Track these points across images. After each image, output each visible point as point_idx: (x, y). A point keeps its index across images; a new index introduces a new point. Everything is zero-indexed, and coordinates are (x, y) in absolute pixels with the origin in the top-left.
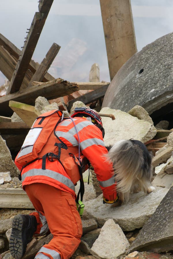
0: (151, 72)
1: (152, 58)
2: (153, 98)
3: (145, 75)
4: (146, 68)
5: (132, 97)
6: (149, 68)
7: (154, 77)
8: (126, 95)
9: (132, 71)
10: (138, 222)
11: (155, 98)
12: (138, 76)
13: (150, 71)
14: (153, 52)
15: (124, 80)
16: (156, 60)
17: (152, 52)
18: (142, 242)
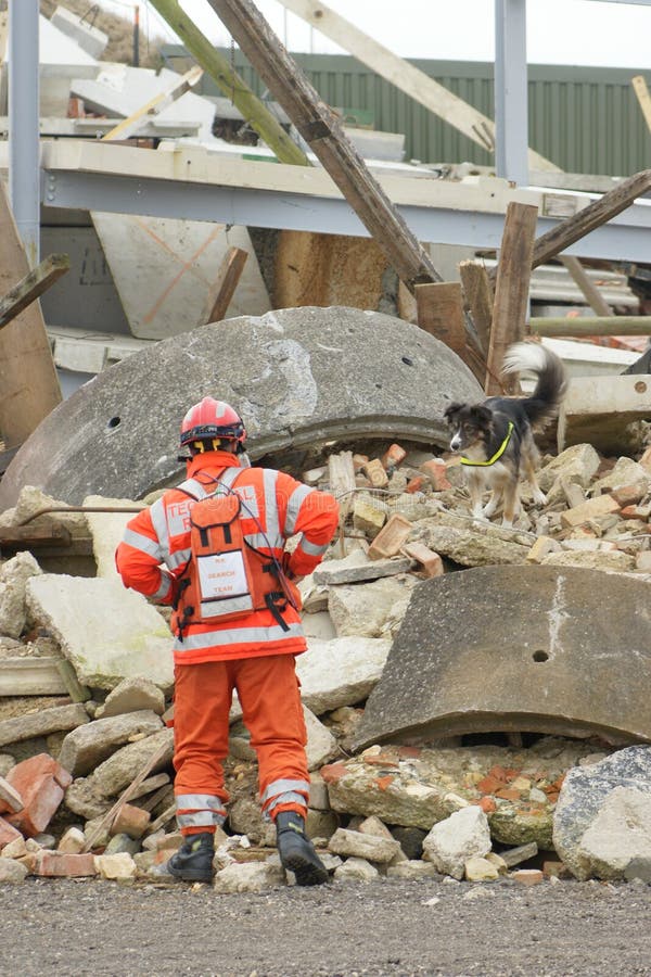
0: (141, 424)
1: (131, 395)
2: (171, 473)
3: (129, 429)
4: (124, 416)
5: (111, 472)
6: (135, 414)
7: (154, 433)
8: (89, 469)
9: (88, 421)
10: (334, 697)
11: (175, 474)
12: (108, 431)
13: (139, 421)
14: (130, 382)
15: (72, 441)
16: (144, 399)
17: (126, 383)
18: (383, 728)
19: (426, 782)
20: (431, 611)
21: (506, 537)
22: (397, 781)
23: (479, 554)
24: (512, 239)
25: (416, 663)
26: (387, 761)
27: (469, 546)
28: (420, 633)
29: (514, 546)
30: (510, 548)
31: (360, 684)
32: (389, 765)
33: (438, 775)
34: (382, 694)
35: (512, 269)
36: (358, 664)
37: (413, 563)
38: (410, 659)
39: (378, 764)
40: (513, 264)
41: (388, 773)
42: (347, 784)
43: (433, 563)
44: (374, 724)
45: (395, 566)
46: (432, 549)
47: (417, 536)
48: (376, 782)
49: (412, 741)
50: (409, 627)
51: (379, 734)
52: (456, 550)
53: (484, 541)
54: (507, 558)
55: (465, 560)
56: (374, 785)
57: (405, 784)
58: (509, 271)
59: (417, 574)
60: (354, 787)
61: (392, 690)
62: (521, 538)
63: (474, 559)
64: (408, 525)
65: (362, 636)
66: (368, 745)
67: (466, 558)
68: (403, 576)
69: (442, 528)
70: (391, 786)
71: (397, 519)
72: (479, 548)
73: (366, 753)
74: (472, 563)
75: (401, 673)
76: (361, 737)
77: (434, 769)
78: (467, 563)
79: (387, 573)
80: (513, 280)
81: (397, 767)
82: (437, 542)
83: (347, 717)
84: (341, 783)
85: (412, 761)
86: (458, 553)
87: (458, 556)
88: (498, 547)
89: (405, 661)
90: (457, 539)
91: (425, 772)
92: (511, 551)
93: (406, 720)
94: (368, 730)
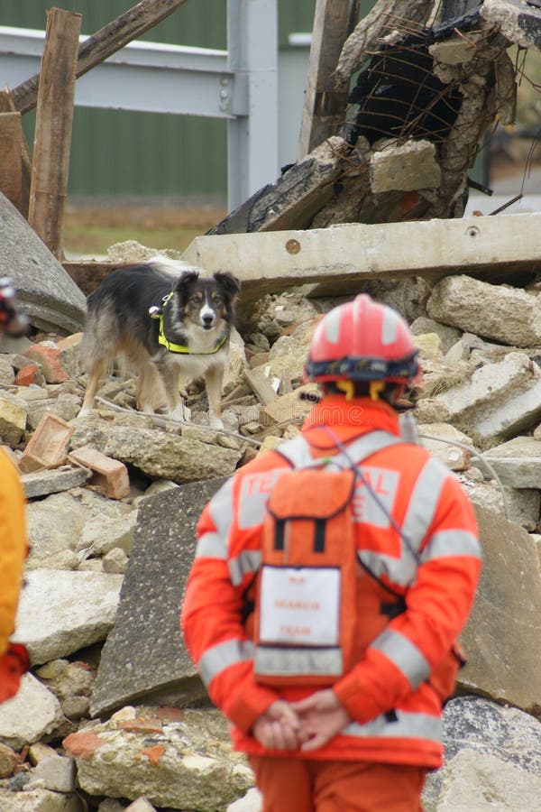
18: (136, 685)
19: (203, 751)
20: (171, 533)
21: (208, 439)
22: (172, 751)
23: (177, 461)
24: (53, 56)
25: (165, 600)
26: (148, 726)
27: (164, 451)
28: (163, 561)
29: (218, 450)
30: (214, 453)
31: (79, 630)
32: (152, 731)
33: (215, 743)
34: (123, 641)
35: (54, 96)
36: (69, 604)
37: (90, 474)
38: (155, 596)
39: (137, 730)
40: (55, 89)
41: (157, 741)
42: (105, 757)
43: (117, 474)
44: (120, 679)
45: (67, 479)
46: (111, 456)
47: (84, 440)
48: (144, 754)
49: (172, 699)
50: (143, 554)
51: (131, 693)
52: (146, 457)
53: (182, 445)
54: (212, 465)
55: (158, 469)
56: (144, 758)
57: (181, 755)
58: (51, 98)
59: (94, 488)
60: (118, 760)
61: (137, 635)
62: (225, 440)
63: (168, 468)
64: (64, 426)
65: (57, 568)
66: (117, 707)
67: (159, 466)
68: (78, 491)
69: (122, 429)
70: (165, 758)
71: (50, 418)
72: (176, 453)
73: (117, 716)
74: (167, 473)
75: (146, 614)
76: (104, 696)
77: (207, 734)
78: (160, 472)
79: (59, 488)
80: (55, 110)
81: (161, 733)
82: (118, 447)
83: (63, 673)
84: (98, 757)
85: (176, 725)
86: (150, 460)
87: (149, 464)
88: (200, 452)
89: (149, 598)
90: (147, 442)
91: (198, 739)
92: (216, 456)
93: (166, 672)
94: (113, 688)
